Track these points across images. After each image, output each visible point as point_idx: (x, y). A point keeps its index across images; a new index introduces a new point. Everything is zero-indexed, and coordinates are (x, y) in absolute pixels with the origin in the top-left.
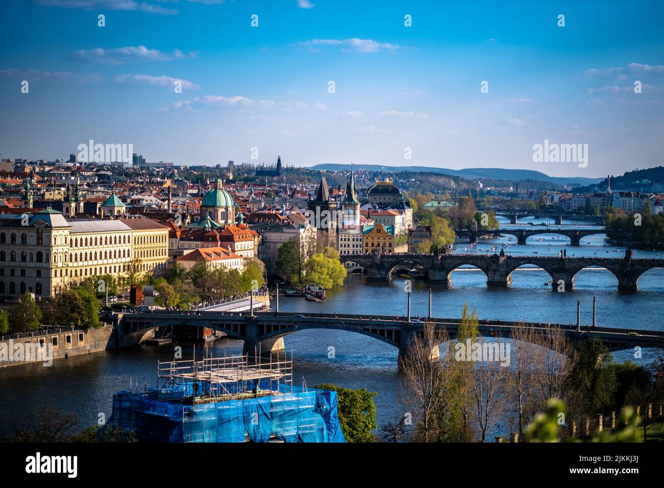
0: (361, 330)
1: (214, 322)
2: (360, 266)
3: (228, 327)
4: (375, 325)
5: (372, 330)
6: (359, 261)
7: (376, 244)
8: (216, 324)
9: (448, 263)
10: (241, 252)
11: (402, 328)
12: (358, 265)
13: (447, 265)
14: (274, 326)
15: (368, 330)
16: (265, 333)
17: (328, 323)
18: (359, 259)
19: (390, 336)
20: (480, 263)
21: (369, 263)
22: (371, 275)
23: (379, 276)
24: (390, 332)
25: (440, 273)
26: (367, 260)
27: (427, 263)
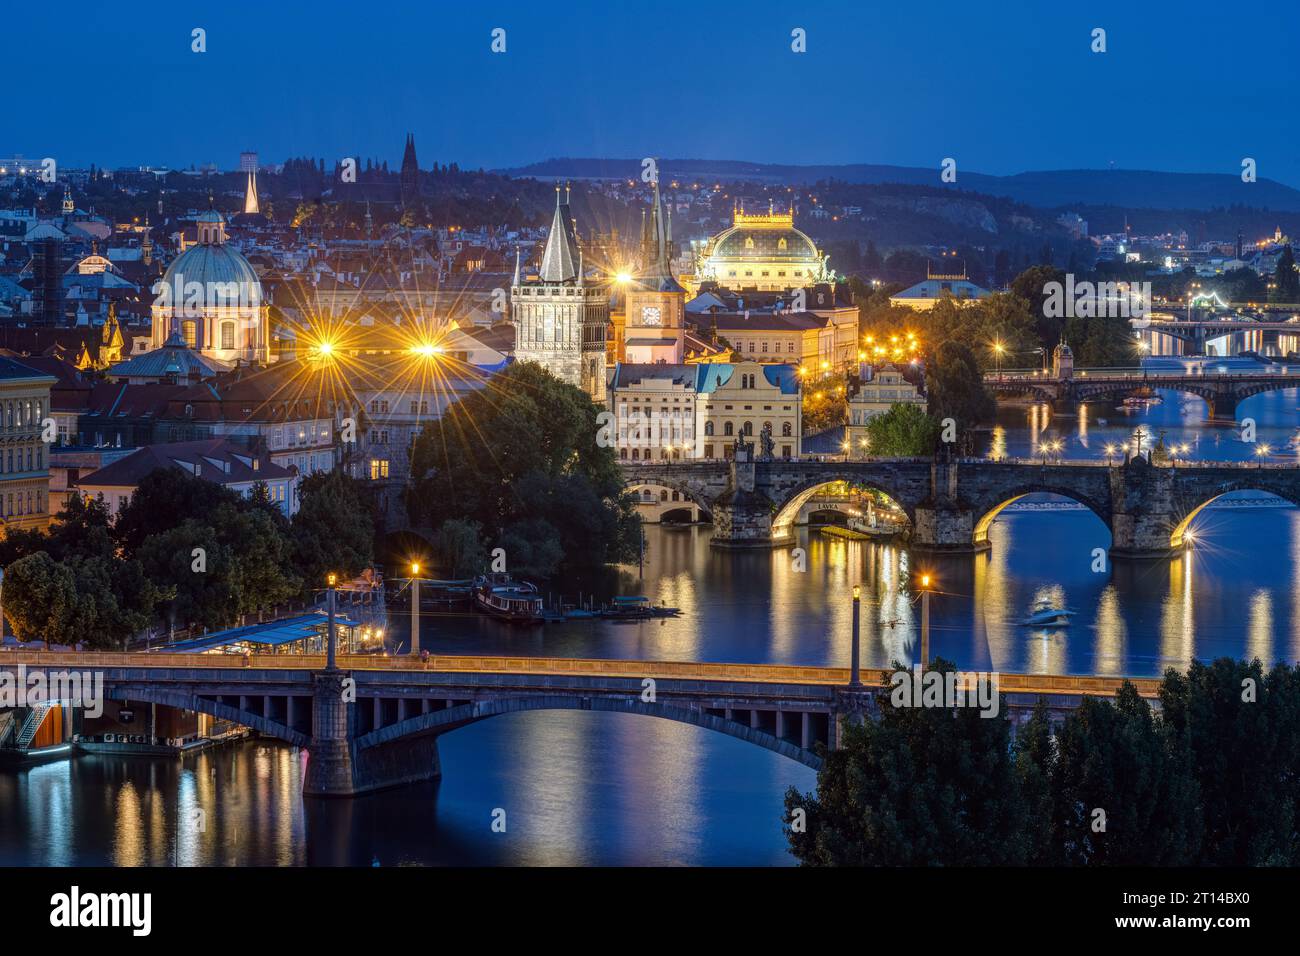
0: (696, 713)
1: (208, 691)
2: (687, 499)
3: (256, 705)
4: (743, 697)
5: (734, 712)
6: (683, 484)
7: (738, 426)
8: (213, 698)
9: (981, 486)
10: (292, 456)
11: (834, 705)
12: (681, 496)
13: (977, 496)
14: (407, 701)
15: (720, 713)
16: (377, 726)
17: (586, 692)
18: (682, 478)
19: (794, 734)
20: (1084, 485)
21: (716, 492)
22: (723, 528)
23: (752, 533)
24: (794, 720)
25: (953, 520)
26: (712, 481)
27: (910, 487)
